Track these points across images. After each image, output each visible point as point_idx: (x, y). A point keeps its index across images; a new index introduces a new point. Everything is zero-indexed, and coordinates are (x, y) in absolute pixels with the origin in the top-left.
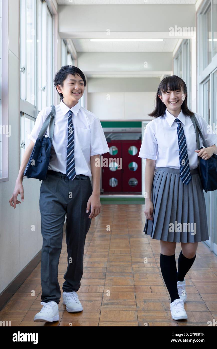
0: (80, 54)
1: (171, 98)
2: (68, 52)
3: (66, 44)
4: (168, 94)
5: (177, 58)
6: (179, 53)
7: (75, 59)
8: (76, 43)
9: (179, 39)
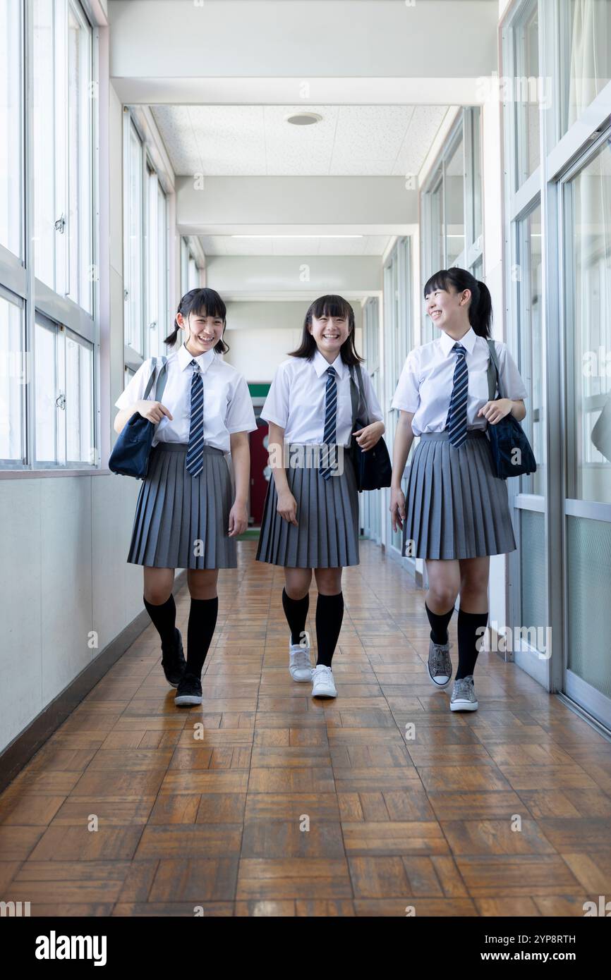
0: (211, 258)
1: (327, 328)
2: (191, 257)
3: (186, 242)
4: (323, 320)
5: (390, 267)
6: (393, 259)
7: (202, 269)
8: (205, 240)
9: (391, 236)
